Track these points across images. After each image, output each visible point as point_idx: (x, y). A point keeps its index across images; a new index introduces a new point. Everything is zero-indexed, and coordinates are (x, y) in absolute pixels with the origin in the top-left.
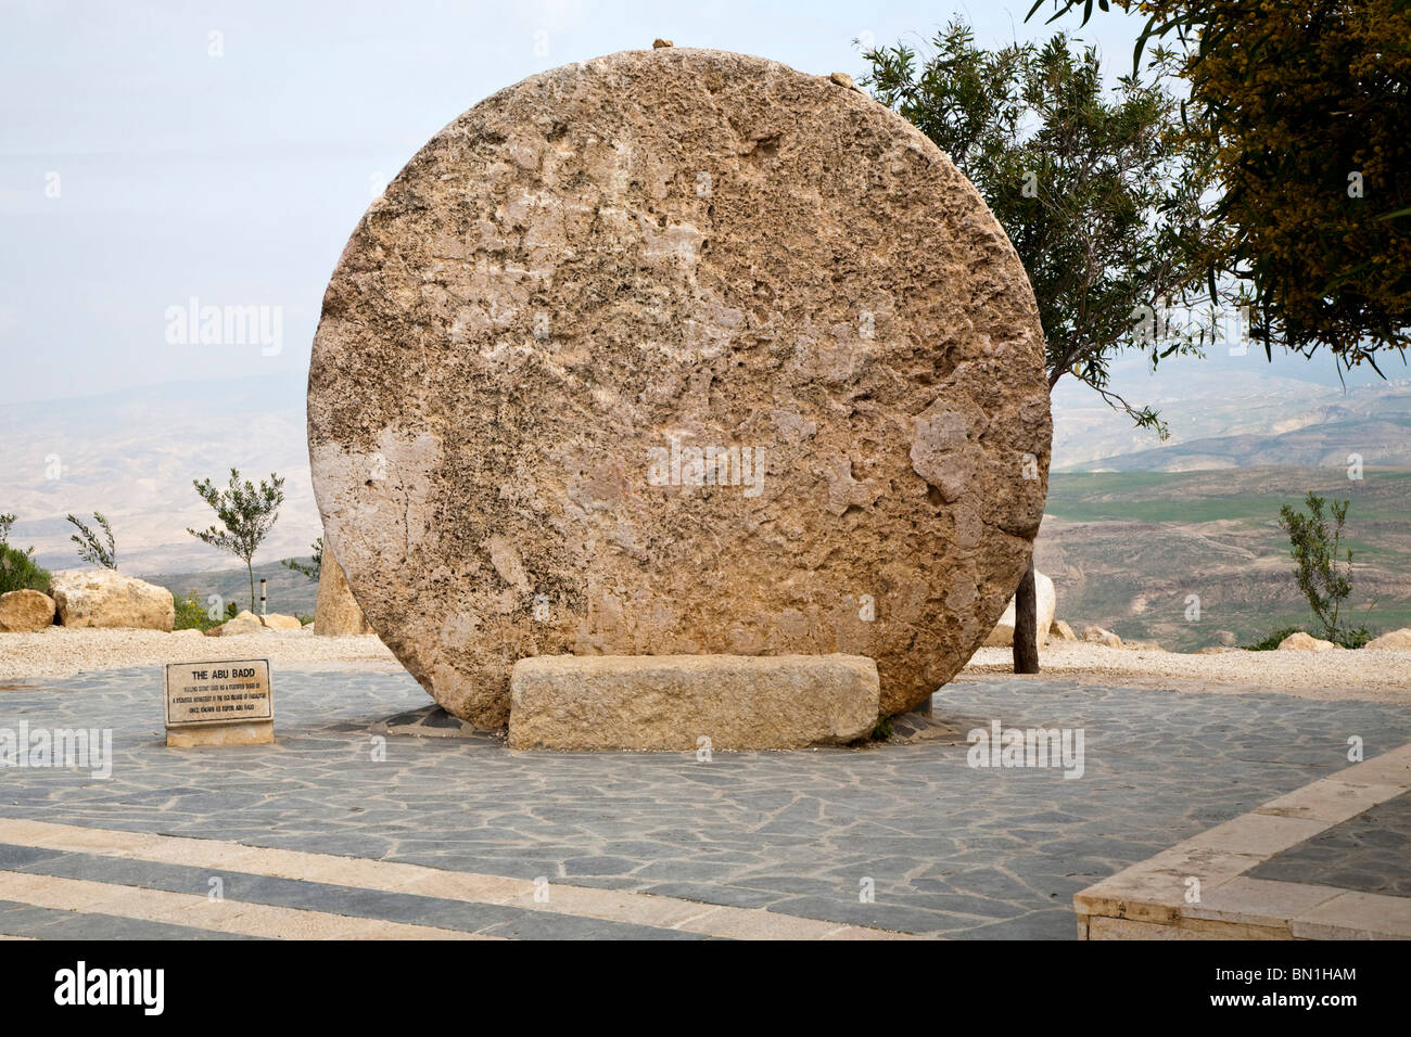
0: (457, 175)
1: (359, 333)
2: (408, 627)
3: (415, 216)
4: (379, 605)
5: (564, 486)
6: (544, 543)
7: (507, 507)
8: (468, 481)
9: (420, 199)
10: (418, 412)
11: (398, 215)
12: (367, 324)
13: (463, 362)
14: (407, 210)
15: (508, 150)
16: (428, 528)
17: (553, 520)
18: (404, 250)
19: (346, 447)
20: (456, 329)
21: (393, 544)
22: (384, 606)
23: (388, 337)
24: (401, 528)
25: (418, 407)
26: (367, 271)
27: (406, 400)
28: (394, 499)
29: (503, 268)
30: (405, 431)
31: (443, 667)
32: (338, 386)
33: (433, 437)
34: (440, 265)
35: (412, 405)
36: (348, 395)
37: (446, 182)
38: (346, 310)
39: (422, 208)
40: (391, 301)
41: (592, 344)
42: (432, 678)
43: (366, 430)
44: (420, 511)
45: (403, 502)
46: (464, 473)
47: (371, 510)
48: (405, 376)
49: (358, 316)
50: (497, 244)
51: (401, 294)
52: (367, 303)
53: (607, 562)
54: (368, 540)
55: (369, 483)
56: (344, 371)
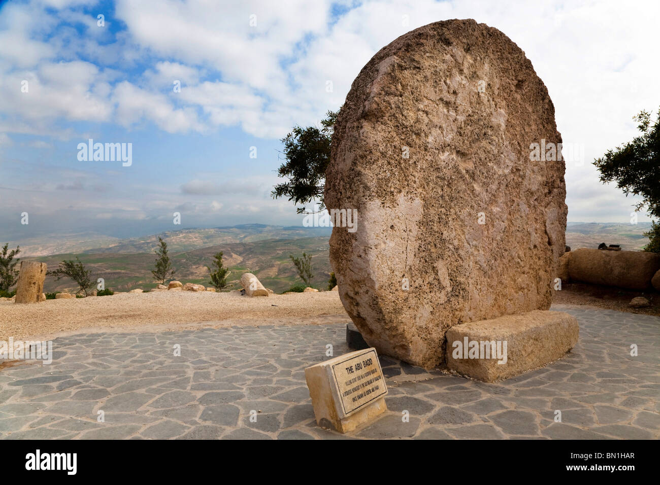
0: (432, 55)
1: (389, 132)
2: (402, 316)
3: (414, 72)
4: (390, 304)
5: (464, 233)
6: (456, 264)
7: (444, 244)
8: (431, 228)
9: (418, 62)
10: (415, 186)
11: (406, 69)
12: (393, 128)
13: (433, 159)
14: (410, 67)
15: (452, 50)
16: (415, 255)
17: (460, 252)
18: (413, 88)
19: (383, 203)
20: (430, 139)
21: (400, 266)
22: (393, 304)
23: (403, 138)
24: (404, 256)
25: (415, 182)
26: (396, 96)
27: (411, 177)
28: (403, 238)
29: (448, 111)
30: (409, 196)
31: (416, 338)
32: (380, 163)
33: (420, 201)
34: (426, 102)
35: (413, 181)
36: (385, 170)
37: (428, 57)
38: (382, 116)
39: (418, 68)
40: (405, 117)
41: (474, 160)
42: (410, 345)
43: (392, 193)
44: (413, 245)
45: (406, 240)
46: (430, 224)
47: (392, 244)
48: (410, 163)
49: (389, 122)
50: (447, 98)
51: (410, 114)
52: (394, 115)
53: (475, 273)
54: (389, 263)
55: (392, 227)
56: (383, 154)
